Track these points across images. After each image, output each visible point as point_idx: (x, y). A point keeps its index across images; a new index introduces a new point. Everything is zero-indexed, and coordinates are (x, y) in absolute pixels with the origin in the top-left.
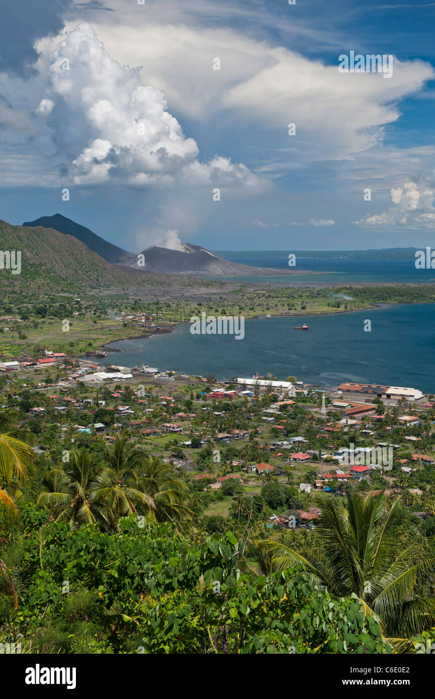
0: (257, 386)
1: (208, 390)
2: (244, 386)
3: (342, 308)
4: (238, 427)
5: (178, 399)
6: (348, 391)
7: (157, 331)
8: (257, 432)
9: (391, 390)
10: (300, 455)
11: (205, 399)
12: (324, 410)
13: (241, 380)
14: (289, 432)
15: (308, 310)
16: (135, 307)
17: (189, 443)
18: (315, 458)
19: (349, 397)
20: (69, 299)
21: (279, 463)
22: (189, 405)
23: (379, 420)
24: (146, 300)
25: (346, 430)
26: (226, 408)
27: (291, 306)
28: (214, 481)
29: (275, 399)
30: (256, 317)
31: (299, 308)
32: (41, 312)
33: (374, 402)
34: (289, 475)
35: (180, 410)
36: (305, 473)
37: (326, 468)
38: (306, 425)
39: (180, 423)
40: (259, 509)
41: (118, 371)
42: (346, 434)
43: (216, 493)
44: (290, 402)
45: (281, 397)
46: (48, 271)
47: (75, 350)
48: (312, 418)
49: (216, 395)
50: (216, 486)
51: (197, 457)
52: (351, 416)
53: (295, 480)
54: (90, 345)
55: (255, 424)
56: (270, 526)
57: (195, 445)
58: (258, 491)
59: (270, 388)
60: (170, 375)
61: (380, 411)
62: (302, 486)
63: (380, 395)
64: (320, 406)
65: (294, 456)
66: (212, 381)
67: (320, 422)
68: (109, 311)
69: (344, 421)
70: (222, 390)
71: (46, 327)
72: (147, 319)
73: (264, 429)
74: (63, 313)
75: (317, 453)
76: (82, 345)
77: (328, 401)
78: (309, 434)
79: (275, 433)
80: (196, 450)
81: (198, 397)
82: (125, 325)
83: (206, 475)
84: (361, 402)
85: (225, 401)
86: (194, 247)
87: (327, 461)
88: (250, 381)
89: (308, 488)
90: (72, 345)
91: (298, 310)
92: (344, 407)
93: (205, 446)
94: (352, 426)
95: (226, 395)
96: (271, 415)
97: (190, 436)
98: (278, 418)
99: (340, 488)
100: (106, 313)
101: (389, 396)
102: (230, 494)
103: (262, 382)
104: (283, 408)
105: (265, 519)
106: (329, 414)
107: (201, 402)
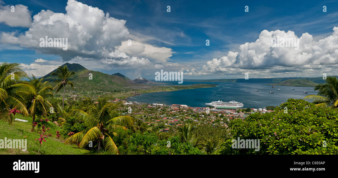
0: (156, 105)
1: (147, 106)
2: (154, 105)
3: (172, 90)
4: (153, 113)
5: (141, 108)
6: (174, 106)
7: (137, 95)
8: (157, 114)
9: (182, 105)
10: (165, 118)
11: (147, 108)
12: (169, 109)
13: (153, 104)
14: (163, 114)
15: (166, 90)
16: (133, 90)
17: (144, 116)
18: (168, 119)
19: (174, 107)
20: (120, 89)
21: (161, 120)
22: (144, 109)
23: (180, 111)
24: (135, 89)
25: (173, 113)
26: (151, 109)
27: (163, 90)
28: (149, 123)
29: (160, 108)
30: (156, 92)
31: (164, 90)
32: (115, 91)
33: (179, 108)
34: (163, 122)
35: (142, 110)
36: (166, 121)
37: (170, 120)
38: (166, 112)
39: (142, 112)
40: (157, 129)
41: (130, 102)
42: (173, 114)
43: (149, 126)
44: (163, 108)
45: (161, 107)
46: (116, 83)
47: (122, 98)
48: (167, 111)
49: (149, 107)
50: (149, 124)
51: (145, 119)
52: (174, 110)
53: (164, 123)
54: (124, 97)
55: (156, 112)
56: (160, 132)
57: (145, 116)
58: (157, 125)
59: (159, 105)
60: (140, 103)
61: (180, 109)
62: (165, 124)
63: (180, 106)
64: (168, 109)
65: (164, 118)
66: (148, 104)
67: (169, 112)
68: (128, 91)
69: (173, 111)
70: (150, 106)
71: (116, 94)
72: (135, 92)
73: (158, 113)
74: (119, 91)
75: (168, 117)
76: (123, 98)
77: (170, 108)
78: (167, 114)
79: (160, 114)
80: (145, 117)
81: (145, 107)
82: (131, 94)
83: (147, 122)
84: (176, 108)
85: (150, 108)
86: (145, 79)
87: (170, 119)
88: (155, 104)
89: (166, 124)
90: (121, 97)
91: (164, 91)
93: (147, 117)
94: (174, 112)
95: (151, 107)
96: (159, 111)
97: (144, 115)
98: (161, 111)
99: (172, 124)
100: (127, 91)
101: (181, 106)
102: (152, 126)
103: (158, 104)
104: (162, 109)
105: (159, 130)
106: (170, 110)
107: (146, 108)
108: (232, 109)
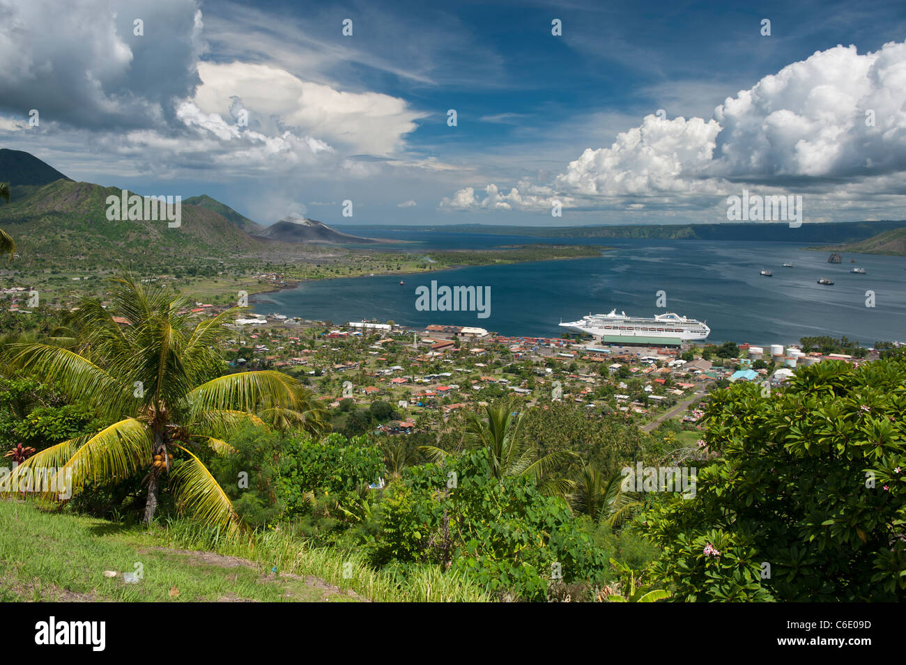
0: (364, 328)
1: (327, 332)
2: (355, 329)
3: (427, 269)
4: (351, 360)
5: (303, 339)
6: (433, 331)
7: (286, 286)
8: (365, 363)
9: (465, 330)
10: (399, 380)
11: (324, 338)
12: (415, 346)
13: (352, 324)
14: (390, 363)
15: (402, 270)
16: (268, 268)
17: (313, 372)
18: (410, 382)
19: (434, 335)
20: (214, 261)
21: (382, 385)
22: (312, 344)
23: (456, 352)
24: (276, 262)
25: (432, 360)
26: (342, 345)
27: (389, 267)
28: (333, 401)
29: (378, 338)
30: (362, 275)
31: (395, 269)
32: (192, 272)
33: (452, 339)
34: (390, 394)
35: (305, 348)
36: (402, 393)
37: (419, 388)
38: (401, 357)
39: (306, 358)
40: (369, 421)
41: (256, 318)
42: (432, 363)
43: (335, 410)
44: (390, 340)
45: (383, 336)
46: (196, 240)
47: (220, 302)
48: (407, 352)
49: (333, 336)
50: (335, 405)
51: (319, 384)
52: (436, 349)
53: (396, 398)
54: (232, 297)
55: (364, 357)
56: (377, 433)
57: (318, 374)
58: (368, 407)
59: (374, 330)
60: (297, 320)
61: (457, 346)
62: (401, 403)
63: (456, 334)
64: (412, 343)
65: (394, 380)
66: (330, 325)
67: (412, 353)
68: (247, 271)
69: (430, 353)
70: (337, 332)
71: (196, 284)
72: (277, 277)
73: (371, 361)
74: (210, 273)
75: (411, 377)
76: (226, 298)
77: (419, 339)
78: (406, 364)
79: (379, 364)
80: (319, 378)
81: (319, 337)
82: (260, 282)
83: (327, 397)
84: (443, 339)
85: (340, 340)
86: (313, 222)
87: (419, 383)
88: (359, 325)
89: (404, 404)
90: (217, 298)
91: (395, 271)
92: (431, 343)
93: (325, 375)
94: (436, 357)
95: (341, 336)
96: (375, 350)
97: (314, 367)
98: (381, 352)
99: (429, 403)
100: (244, 273)
101: (463, 334)
102: (346, 411)
103: (369, 325)
104: (385, 345)
105: (374, 428)
106: (419, 348)
107: (322, 341)
108: (664, 346)
